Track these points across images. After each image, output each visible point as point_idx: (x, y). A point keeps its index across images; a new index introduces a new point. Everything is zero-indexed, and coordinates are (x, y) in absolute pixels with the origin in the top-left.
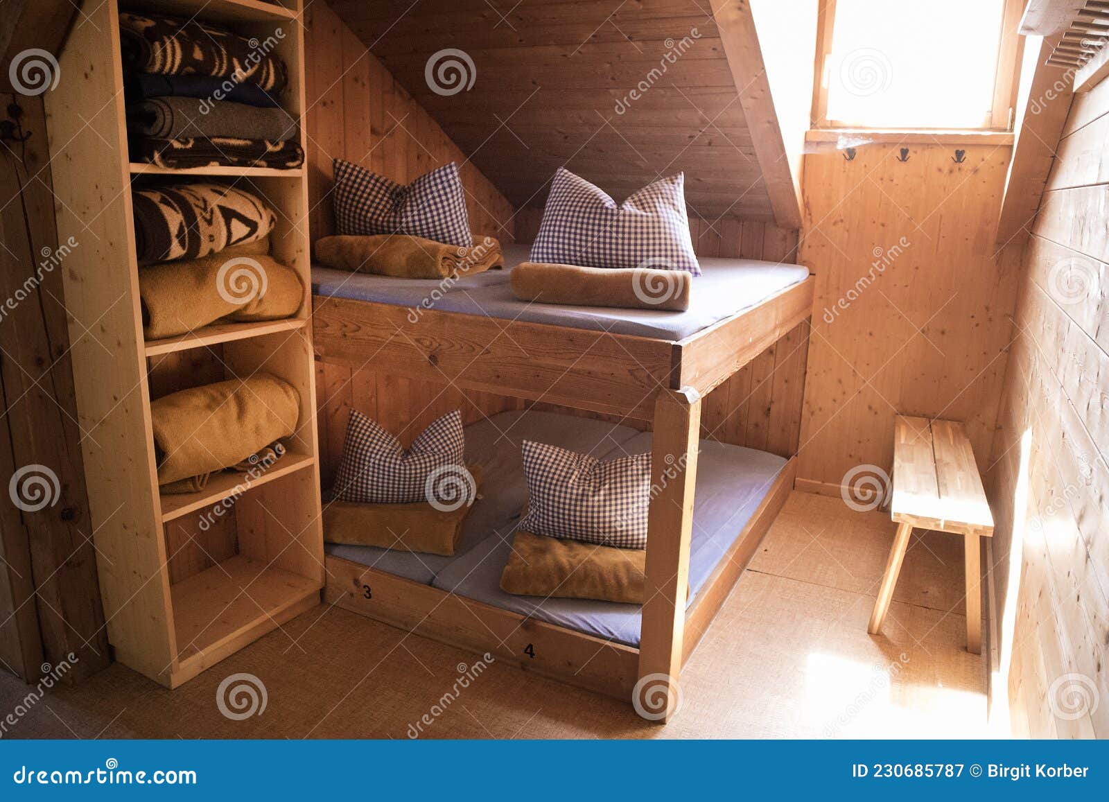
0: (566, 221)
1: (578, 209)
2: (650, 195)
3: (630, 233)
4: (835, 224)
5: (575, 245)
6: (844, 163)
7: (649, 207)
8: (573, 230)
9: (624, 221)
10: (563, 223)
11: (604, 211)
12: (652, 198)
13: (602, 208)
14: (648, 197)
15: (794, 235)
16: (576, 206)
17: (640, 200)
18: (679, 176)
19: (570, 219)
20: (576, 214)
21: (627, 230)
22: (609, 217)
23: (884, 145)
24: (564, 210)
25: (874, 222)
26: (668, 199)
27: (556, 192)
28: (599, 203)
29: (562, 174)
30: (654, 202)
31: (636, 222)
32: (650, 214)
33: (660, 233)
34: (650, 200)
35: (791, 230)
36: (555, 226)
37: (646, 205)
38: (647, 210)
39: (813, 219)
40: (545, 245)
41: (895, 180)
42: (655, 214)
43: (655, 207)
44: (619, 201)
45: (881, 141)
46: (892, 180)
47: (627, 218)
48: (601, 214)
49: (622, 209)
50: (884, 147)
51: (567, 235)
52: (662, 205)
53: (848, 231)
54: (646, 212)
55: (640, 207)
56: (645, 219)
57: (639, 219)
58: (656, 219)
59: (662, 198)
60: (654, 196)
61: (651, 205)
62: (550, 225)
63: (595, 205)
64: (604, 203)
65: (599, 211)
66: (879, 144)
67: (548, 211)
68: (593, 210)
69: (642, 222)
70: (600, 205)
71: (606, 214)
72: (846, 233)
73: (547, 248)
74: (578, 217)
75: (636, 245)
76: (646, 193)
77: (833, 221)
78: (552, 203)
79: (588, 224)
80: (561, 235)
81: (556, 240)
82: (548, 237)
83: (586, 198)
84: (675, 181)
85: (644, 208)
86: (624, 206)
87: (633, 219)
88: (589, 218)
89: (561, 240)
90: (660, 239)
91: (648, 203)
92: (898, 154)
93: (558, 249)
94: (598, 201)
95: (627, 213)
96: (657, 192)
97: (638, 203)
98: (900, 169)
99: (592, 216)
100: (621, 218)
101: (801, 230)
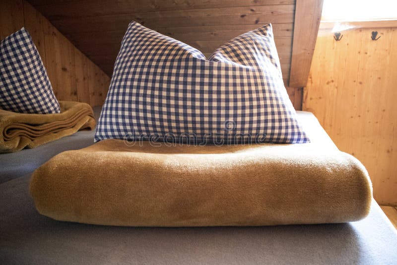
0: (139, 80)
1: (154, 63)
2: (244, 45)
3: (227, 92)
4: (328, 83)
5: (153, 112)
6: (333, 43)
7: (247, 59)
8: (149, 92)
9: (219, 77)
10: (135, 83)
11: (191, 64)
12: (247, 49)
13: (187, 60)
14: (242, 47)
15: (300, 92)
16: (152, 60)
17: (234, 51)
18: (268, 27)
19: (144, 77)
20: (152, 70)
21: (223, 88)
22: (198, 72)
23: (360, 30)
24: (136, 67)
25: (355, 81)
26: (264, 50)
27: (127, 47)
28: (183, 54)
29: (134, 27)
30: (251, 53)
31: (234, 77)
32: (249, 67)
33: (264, 91)
34: (246, 51)
35: (297, 89)
36: (125, 87)
37: (242, 57)
38: (246, 62)
39: (313, 81)
40: (114, 113)
41: (368, 53)
42: (255, 68)
43: (254, 59)
44: (209, 52)
45: (360, 27)
46: (366, 53)
47: (223, 73)
48: (186, 68)
49: (216, 60)
50: (361, 31)
51: (141, 99)
52: (260, 56)
53: (337, 88)
54: (244, 64)
55: (236, 59)
56: (245, 74)
57: (238, 73)
58: (257, 74)
59: (259, 49)
60: (249, 46)
61: (249, 56)
62: (119, 87)
63: (177, 57)
64: (189, 54)
65: (183, 64)
66: (357, 29)
67: (116, 70)
68: (176, 64)
69: (242, 77)
70: (184, 57)
71: (194, 68)
72: (336, 90)
73: (117, 117)
74: (155, 74)
75: (235, 108)
76: (239, 43)
77: (327, 82)
78: (122, 60)
79: (169, 82)
80: (134, 98)
81: (127, 106)
82: (117, 102)
83: (165, 50)
84: (265, 32)
85: (241, 60)
86: (216, 57)
87: (230, 73)
88: (170, 75)
89: (134, 106)
90: (265, 99)
91: (244, 54)
92: (370, 35)
93: (130, 117)
94: (181, 52)
95: (223, 65)
96: (251, 42)
97: (232, 54)
98: (372, 46)
99: (174, 71)
100: (215, 72)
101: (305, 88)
